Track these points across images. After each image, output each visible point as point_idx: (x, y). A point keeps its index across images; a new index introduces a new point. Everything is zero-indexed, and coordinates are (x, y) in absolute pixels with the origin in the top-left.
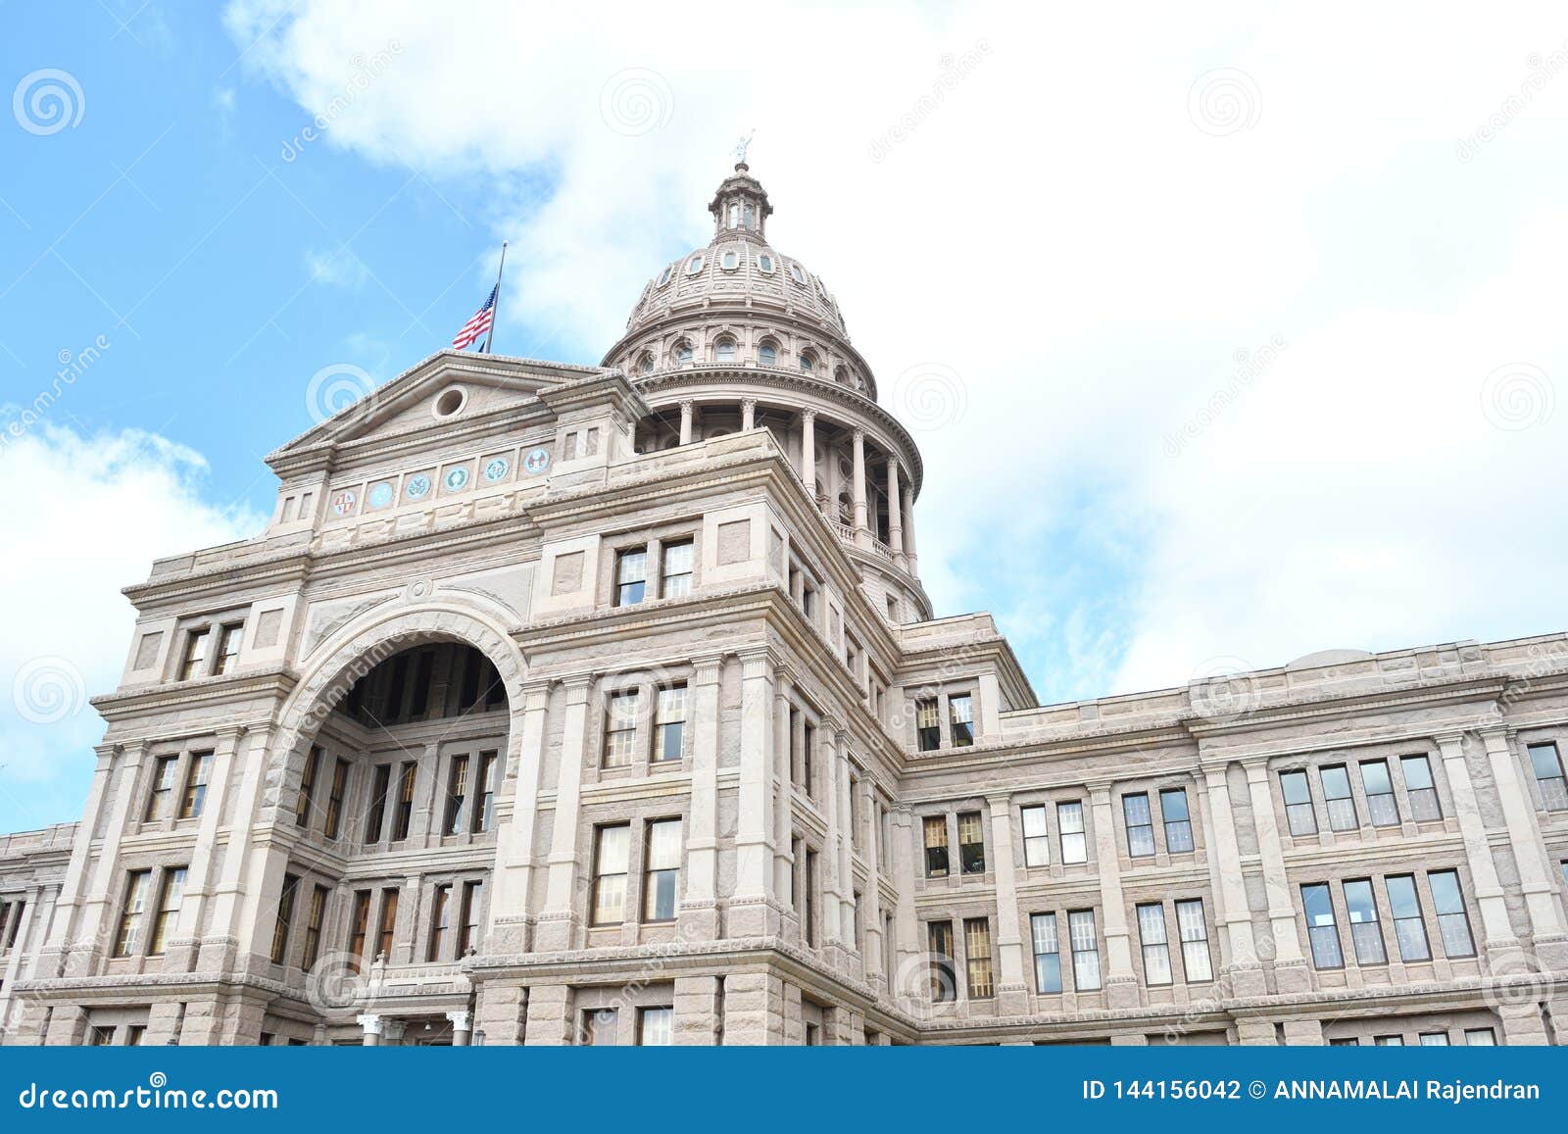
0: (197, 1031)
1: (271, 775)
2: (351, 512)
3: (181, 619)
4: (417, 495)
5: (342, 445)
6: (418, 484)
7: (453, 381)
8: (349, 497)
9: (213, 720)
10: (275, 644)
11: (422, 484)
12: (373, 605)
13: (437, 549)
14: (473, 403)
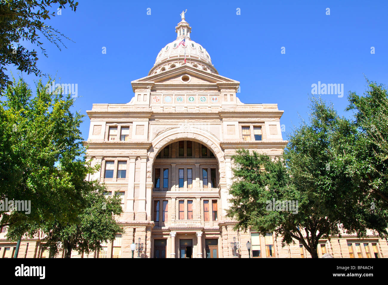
0: (141, 236)
1: (148, 170)
2: (159, 102)
3: (107, 123)
4: (180, 101)
5: (156, 83)
6: (180, 98)
7: (186, 73)
8: (158, 98)
9: (127, 153)
10: (143, 135)
11: (181, 98)
12: (172, 128)
13: (191, 117)
14: (193, 81)
